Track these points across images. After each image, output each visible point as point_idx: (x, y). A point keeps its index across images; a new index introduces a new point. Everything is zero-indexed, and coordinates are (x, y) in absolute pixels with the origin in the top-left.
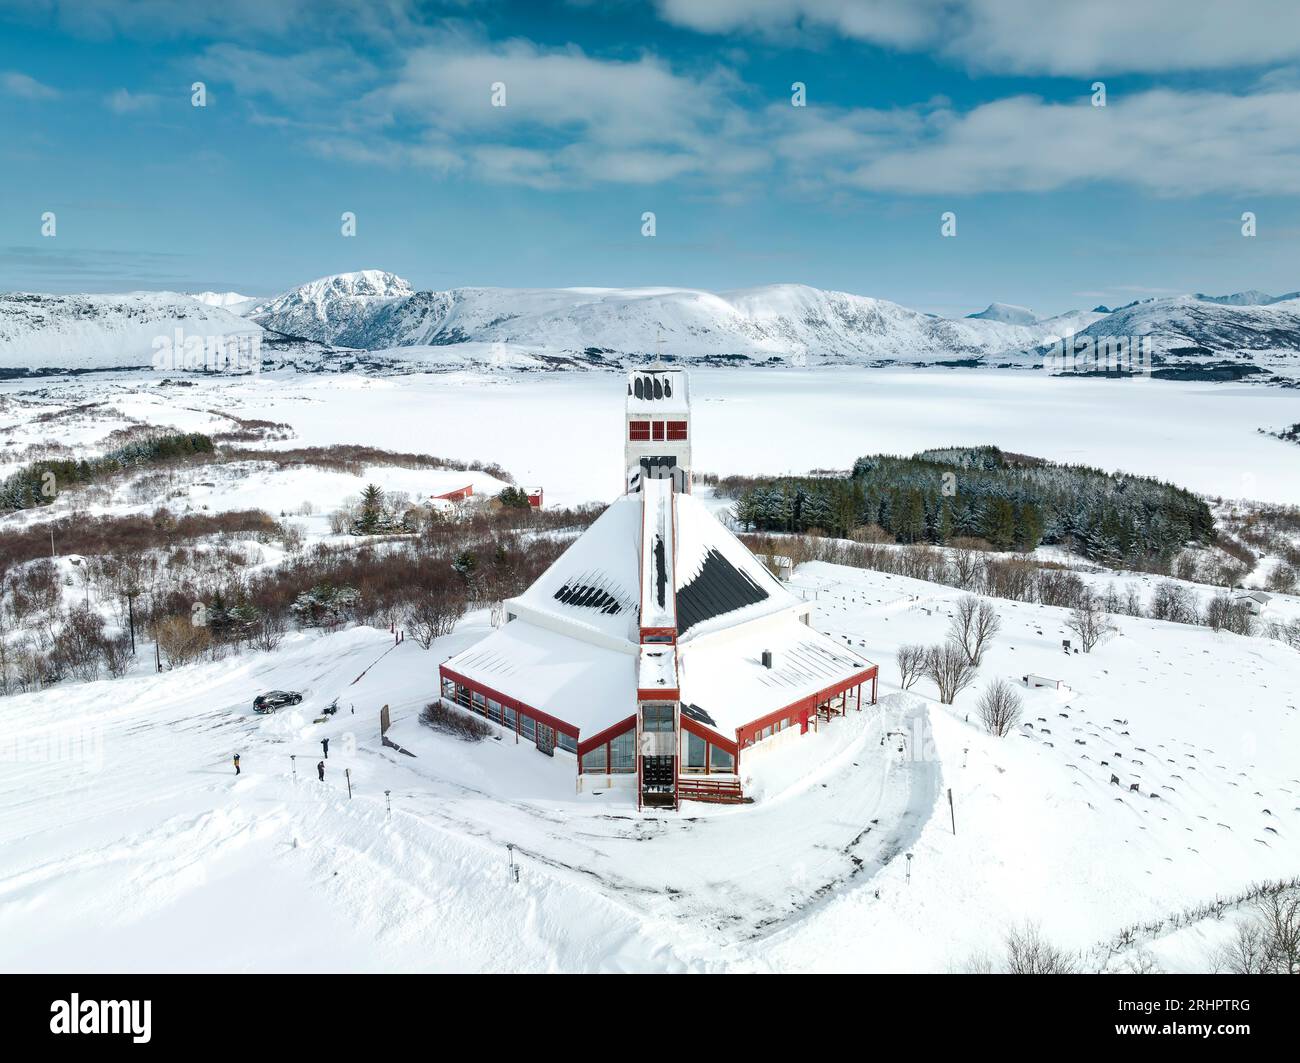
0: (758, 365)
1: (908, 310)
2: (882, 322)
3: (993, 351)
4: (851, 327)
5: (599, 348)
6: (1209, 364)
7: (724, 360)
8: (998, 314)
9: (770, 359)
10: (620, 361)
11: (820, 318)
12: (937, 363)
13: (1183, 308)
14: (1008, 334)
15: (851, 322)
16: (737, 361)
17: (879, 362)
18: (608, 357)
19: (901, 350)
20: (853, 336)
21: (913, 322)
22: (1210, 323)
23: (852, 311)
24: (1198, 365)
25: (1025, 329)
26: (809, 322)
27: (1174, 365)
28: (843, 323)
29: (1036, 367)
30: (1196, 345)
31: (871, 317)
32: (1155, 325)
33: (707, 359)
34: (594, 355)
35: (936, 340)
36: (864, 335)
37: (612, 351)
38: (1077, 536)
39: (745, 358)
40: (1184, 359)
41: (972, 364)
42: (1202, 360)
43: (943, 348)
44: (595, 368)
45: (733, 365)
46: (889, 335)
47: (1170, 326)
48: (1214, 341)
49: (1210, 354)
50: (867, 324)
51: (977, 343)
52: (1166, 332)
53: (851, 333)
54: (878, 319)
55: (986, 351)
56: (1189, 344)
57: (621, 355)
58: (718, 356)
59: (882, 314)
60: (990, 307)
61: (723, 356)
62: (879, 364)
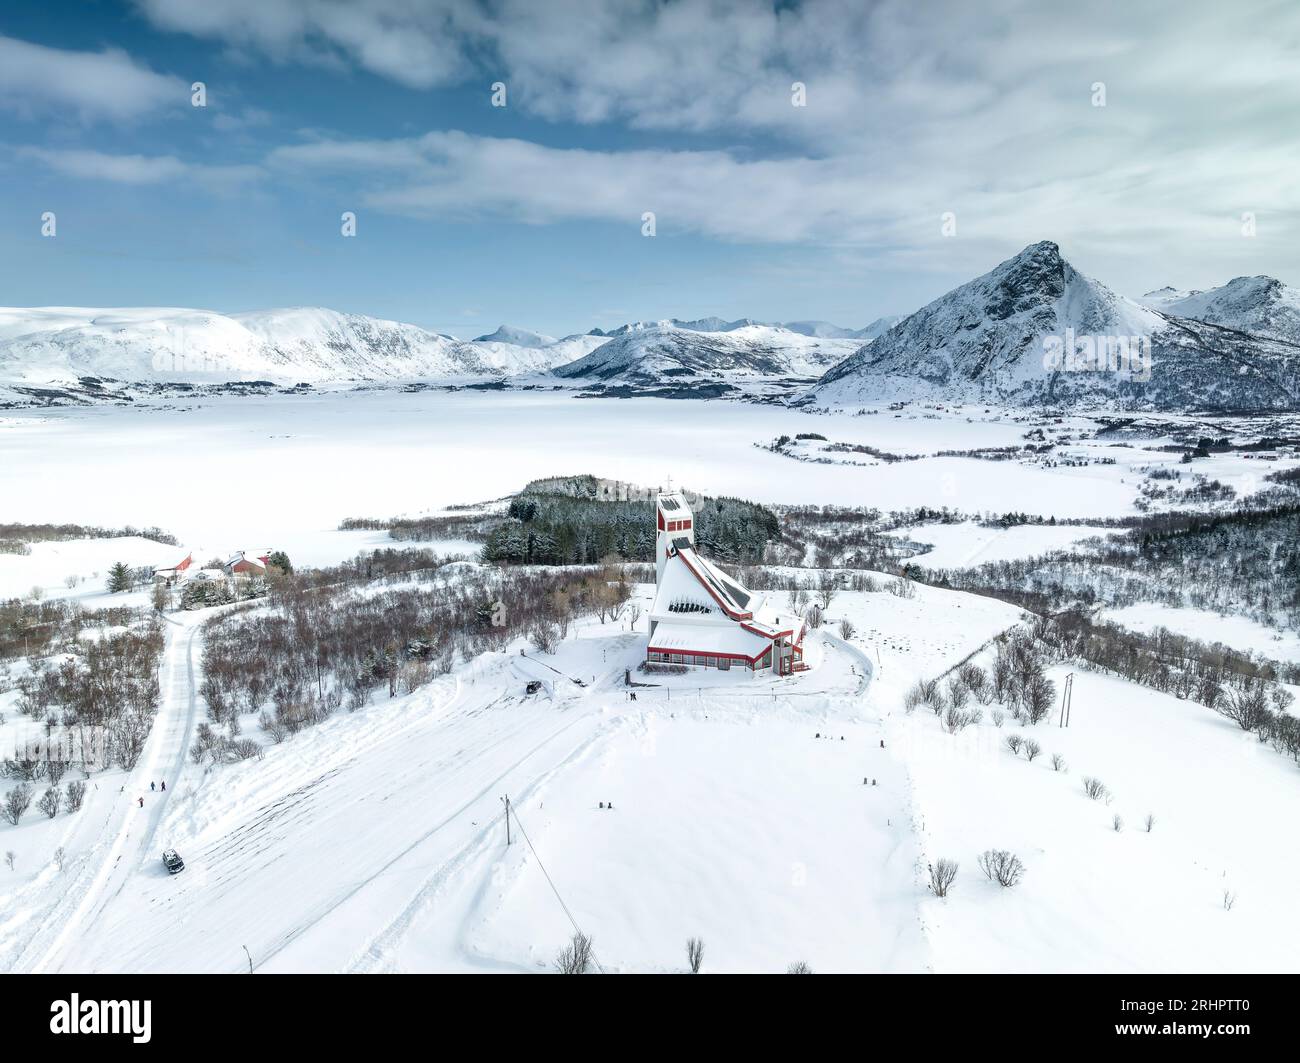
0: (287, 392)
1: (431, 334)
2: (406, 346)
3: (512, 373)
4: (376, 351)
5: (96, 377)
6: (695, 383)
7: (249, 388)
8: (507, 335)
9: (298, 385)
10: (125, 391)
11: (343, 342)
12: (468, 387)
13: (669, 334)
14: (523, 356)
15: (375, 346)
16: (262, 388)
17: (411, 386)
18: (109, 387)
19: (428, 372)
20: (378, 360)
21: (436, 345)
22: (690, 347)
23: (375, 335)
24: (686, 384)
25: (539, 351)
26: (332, 345)
27: (669, 385)
28: (368, 347)
29: (556, 388)
30: (682, 367)
31: (395, 341)
32: (648, 350)
33: (228, 386)
34: (91, 384)
35: (459, 363)
36: (390, 358)
37: (113, 381)
38: (707, 545)
39: (271, 384)
40: (675, 379)
41: (499, 386)
42: (688, 379)
43: (466, 370)
44: (98, 401)
45: (259, 393)
46: (414, 358)
47: (660, 350)
48: (695, 363)
49: (692, 373)
50: (391, 348)
51: (497, 365)
52: (658, 355)
53: (376, 357)
54: (402, 343)
55: (507, 372)
56: (677, 365)
57: (125, 385)
58: (241, 383)
59: (405, 338)
60: (500, 329)
61: (246, 384)
62: (412, 389)
